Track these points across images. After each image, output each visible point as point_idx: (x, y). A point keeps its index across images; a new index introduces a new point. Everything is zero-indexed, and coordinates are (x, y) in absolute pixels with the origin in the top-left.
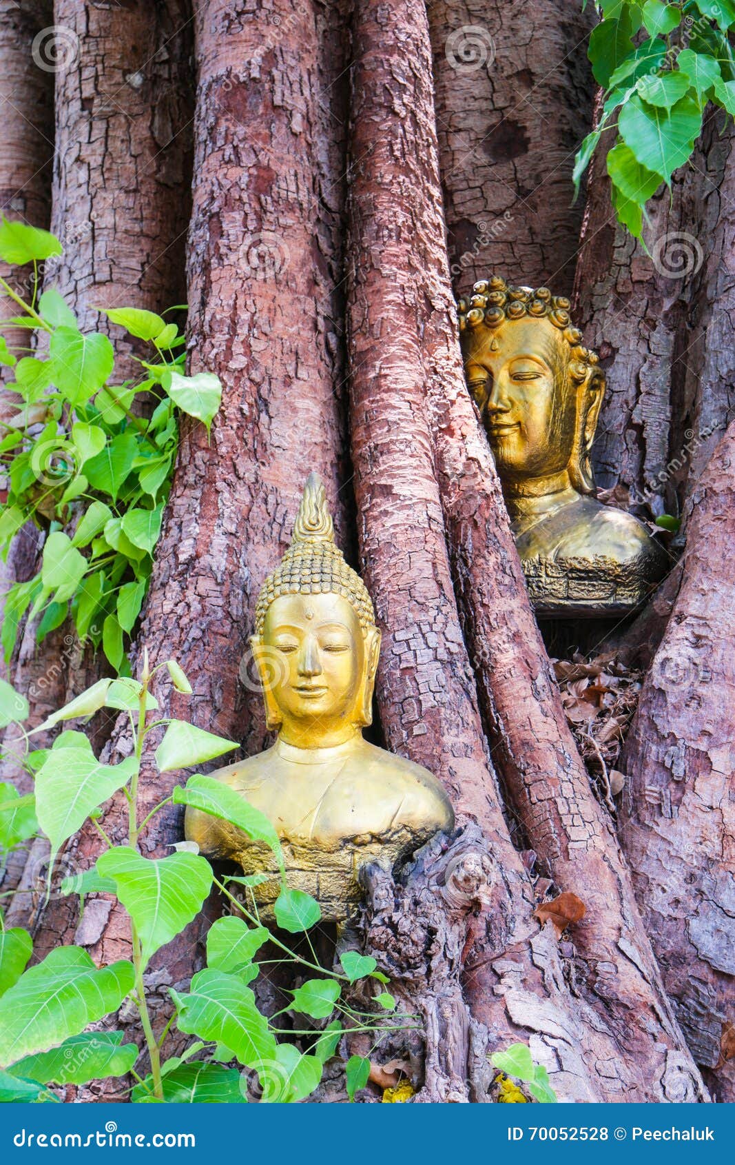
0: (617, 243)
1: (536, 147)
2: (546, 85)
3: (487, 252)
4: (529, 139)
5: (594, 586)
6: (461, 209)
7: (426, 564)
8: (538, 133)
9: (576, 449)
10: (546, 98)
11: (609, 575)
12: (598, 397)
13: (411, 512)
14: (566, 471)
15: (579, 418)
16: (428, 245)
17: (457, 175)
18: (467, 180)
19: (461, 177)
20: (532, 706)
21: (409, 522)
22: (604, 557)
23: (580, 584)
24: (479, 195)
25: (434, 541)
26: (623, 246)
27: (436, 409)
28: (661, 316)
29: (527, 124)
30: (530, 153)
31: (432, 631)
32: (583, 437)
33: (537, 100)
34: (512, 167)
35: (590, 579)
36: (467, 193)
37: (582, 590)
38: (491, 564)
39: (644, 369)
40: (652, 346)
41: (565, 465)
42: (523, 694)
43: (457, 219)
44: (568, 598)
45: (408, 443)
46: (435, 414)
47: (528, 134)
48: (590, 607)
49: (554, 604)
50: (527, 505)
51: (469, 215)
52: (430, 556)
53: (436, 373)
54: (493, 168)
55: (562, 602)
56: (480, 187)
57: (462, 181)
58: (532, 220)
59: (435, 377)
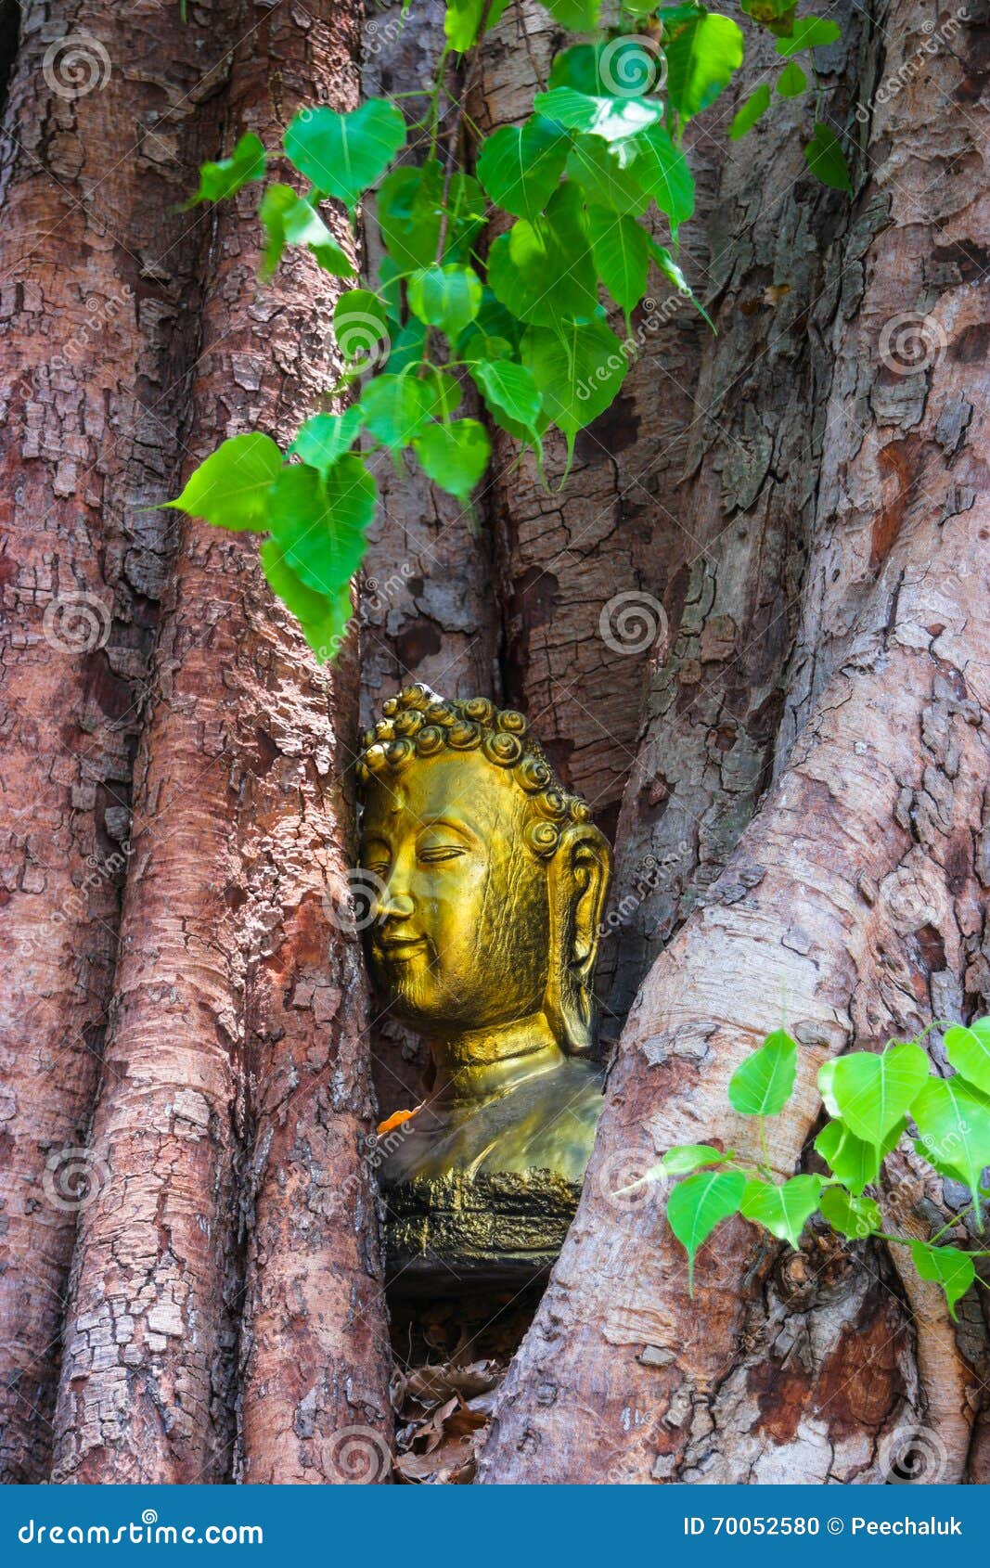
0: (692, 596)
1: (650, 430)
2: (670, 322)
3: (568, 621)
4: (639, 417)
5: (536, 1224)
6: (529, 551)
7: (148, 1197)
8: (653, 408)
9: (555, 975)
10: (670, 345)
11: (557, 1205)
12: (594, 880)
13: (145, 1108)
14: (542, 1016)
15: (558, 921)
16: (282, 647)
17: (524, 494)
18: (539, 500)
19: (530, 495)
20: (286, 1447)
21: (139, 1125)
22: (547, 1171)
23: (512, 1222)
24: (557, 523)
25: (174, 1156)
26: (697, 601)
27: (260, 925)
28: (745, 720)
29: (636, 394)
30: (641, 442)
31: (127, 1313)
32: (570, 951)
33: (653, 350)
34: (611, 470)
35: (528, 1212)
36: (538, 522)
37: (517, 1233)
38: (288, 1192)
39: (708, 820)
40: (726, 777)
41: (538, 1005)
42: (279, 1424)
43: (525, 567)
44: (495, 1248)
45: (165, 990)
46: (257, 932)
47: (637, 411)
48: (529, 1263)
49: (473, 1259)
50: (469, 1079)
51: (541, 560)
52: (160, 1182)
53: (271, 862)
54: (581, 475)
55: (487, 1256)
56: (559, 510)
57: (531, 502)
58: (642, 556)
59: (267, 869)
